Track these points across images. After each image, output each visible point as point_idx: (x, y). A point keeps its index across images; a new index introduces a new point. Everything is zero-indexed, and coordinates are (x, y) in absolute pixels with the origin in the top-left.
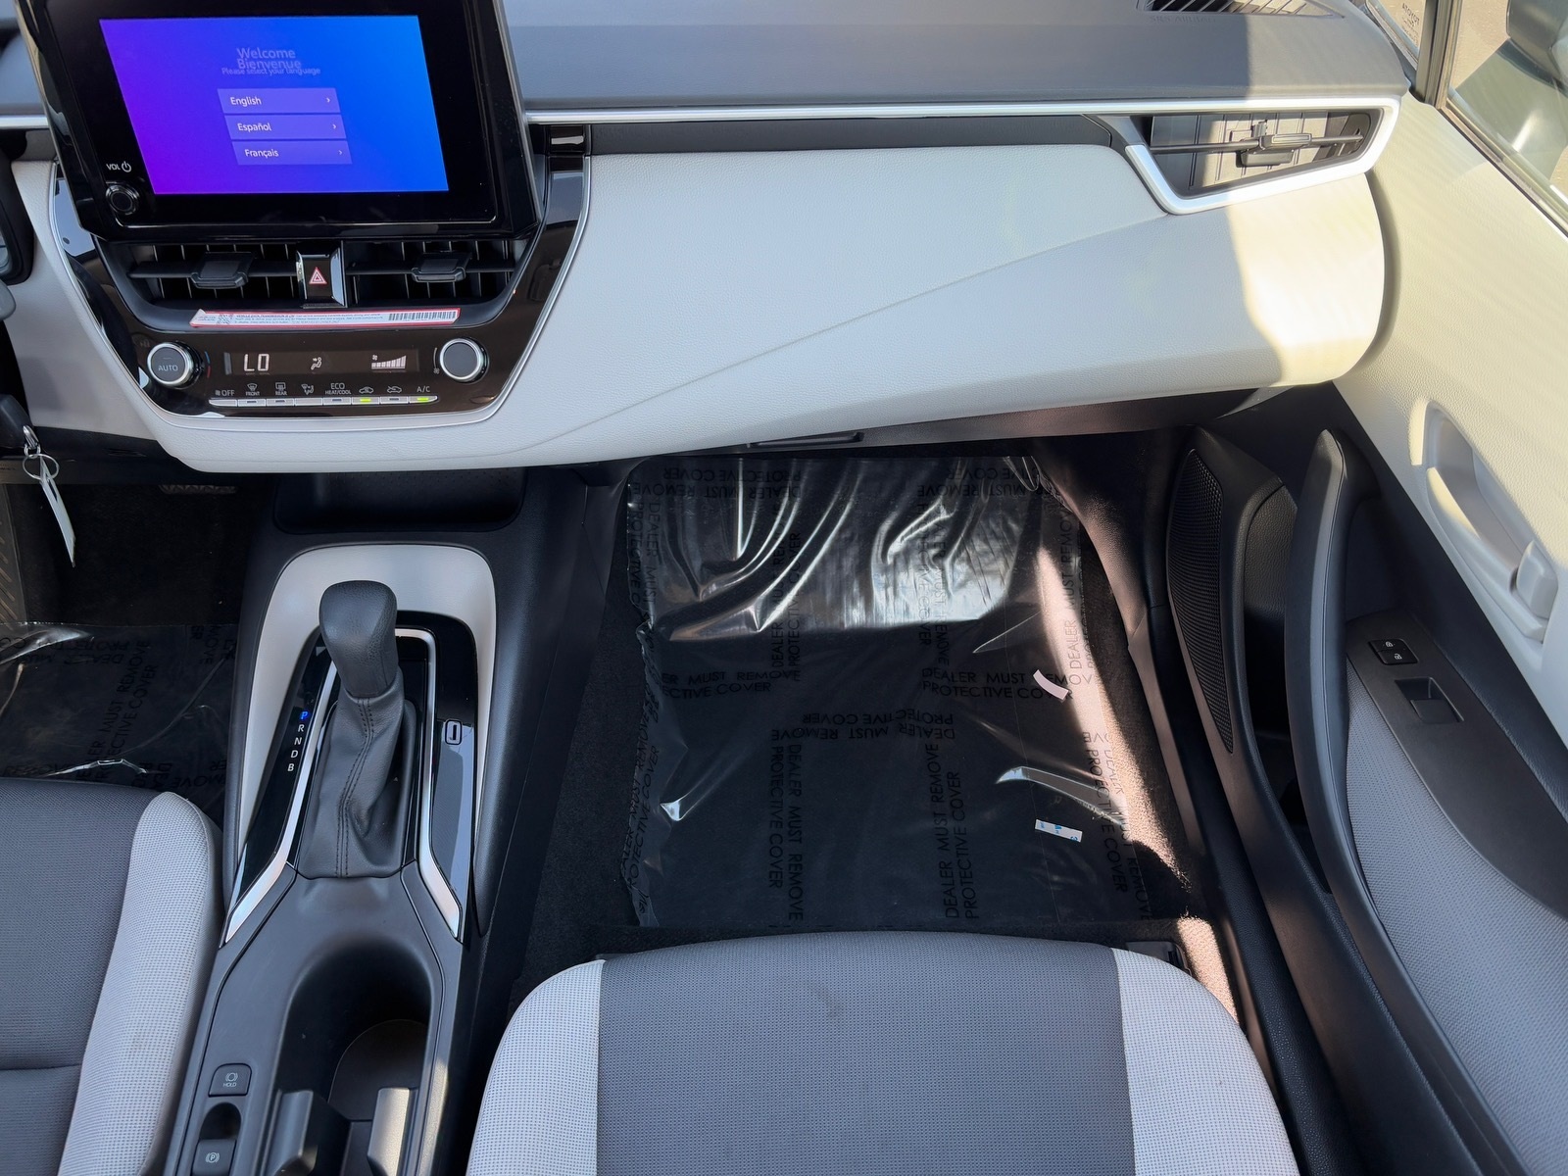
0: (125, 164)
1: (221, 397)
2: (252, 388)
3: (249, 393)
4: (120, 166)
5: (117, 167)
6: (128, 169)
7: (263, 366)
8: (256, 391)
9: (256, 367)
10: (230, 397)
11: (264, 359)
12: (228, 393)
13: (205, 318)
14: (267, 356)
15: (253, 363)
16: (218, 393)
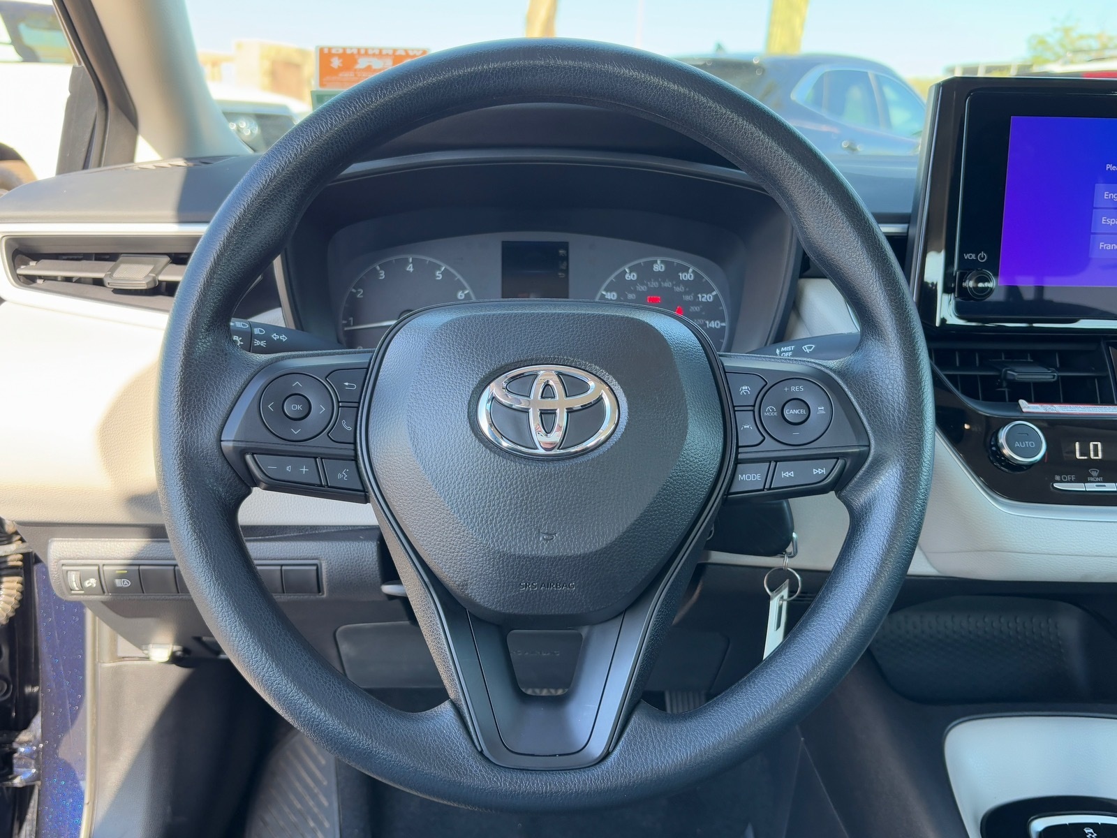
0: (982, 254)
1: (1061, 481)
2: (1095, 474)
3: (1092, 479)
4: (977, 256)
5: (973, 257)
6: (983, 259)
7: (1096, 454)
8: (1098, 477)
9: (1088, 455)
10: (1071, 481)
11: (1096, 447)
12: (1068, 478)
13: (1028, 407)
14: (1099, 444)
15: (1085, 451)
16: (1057, 478)
